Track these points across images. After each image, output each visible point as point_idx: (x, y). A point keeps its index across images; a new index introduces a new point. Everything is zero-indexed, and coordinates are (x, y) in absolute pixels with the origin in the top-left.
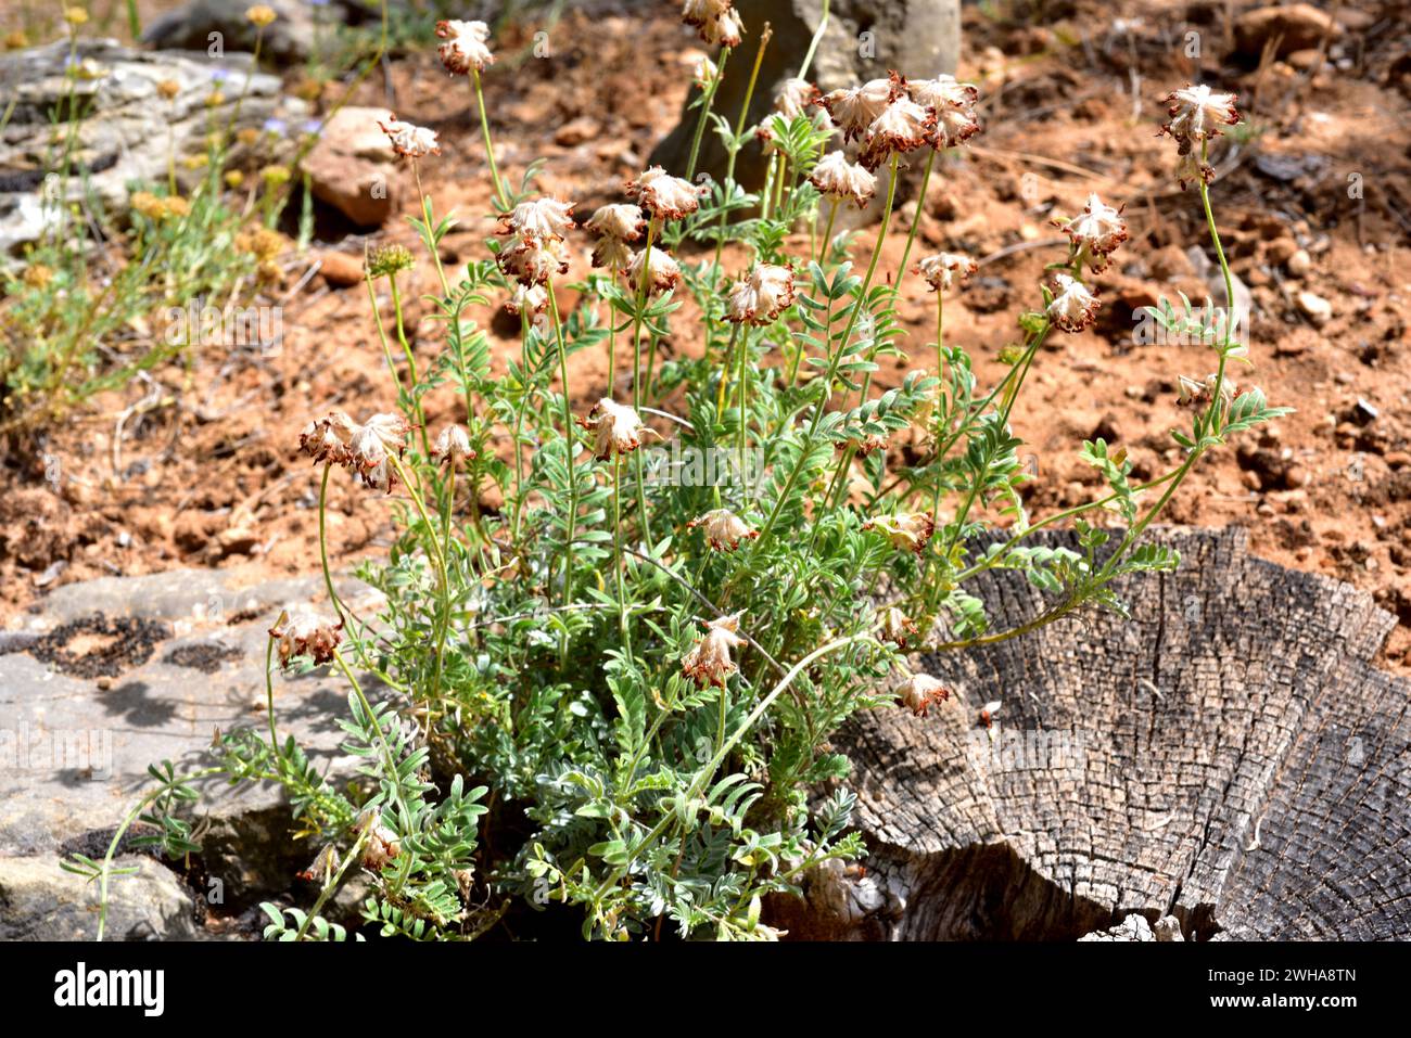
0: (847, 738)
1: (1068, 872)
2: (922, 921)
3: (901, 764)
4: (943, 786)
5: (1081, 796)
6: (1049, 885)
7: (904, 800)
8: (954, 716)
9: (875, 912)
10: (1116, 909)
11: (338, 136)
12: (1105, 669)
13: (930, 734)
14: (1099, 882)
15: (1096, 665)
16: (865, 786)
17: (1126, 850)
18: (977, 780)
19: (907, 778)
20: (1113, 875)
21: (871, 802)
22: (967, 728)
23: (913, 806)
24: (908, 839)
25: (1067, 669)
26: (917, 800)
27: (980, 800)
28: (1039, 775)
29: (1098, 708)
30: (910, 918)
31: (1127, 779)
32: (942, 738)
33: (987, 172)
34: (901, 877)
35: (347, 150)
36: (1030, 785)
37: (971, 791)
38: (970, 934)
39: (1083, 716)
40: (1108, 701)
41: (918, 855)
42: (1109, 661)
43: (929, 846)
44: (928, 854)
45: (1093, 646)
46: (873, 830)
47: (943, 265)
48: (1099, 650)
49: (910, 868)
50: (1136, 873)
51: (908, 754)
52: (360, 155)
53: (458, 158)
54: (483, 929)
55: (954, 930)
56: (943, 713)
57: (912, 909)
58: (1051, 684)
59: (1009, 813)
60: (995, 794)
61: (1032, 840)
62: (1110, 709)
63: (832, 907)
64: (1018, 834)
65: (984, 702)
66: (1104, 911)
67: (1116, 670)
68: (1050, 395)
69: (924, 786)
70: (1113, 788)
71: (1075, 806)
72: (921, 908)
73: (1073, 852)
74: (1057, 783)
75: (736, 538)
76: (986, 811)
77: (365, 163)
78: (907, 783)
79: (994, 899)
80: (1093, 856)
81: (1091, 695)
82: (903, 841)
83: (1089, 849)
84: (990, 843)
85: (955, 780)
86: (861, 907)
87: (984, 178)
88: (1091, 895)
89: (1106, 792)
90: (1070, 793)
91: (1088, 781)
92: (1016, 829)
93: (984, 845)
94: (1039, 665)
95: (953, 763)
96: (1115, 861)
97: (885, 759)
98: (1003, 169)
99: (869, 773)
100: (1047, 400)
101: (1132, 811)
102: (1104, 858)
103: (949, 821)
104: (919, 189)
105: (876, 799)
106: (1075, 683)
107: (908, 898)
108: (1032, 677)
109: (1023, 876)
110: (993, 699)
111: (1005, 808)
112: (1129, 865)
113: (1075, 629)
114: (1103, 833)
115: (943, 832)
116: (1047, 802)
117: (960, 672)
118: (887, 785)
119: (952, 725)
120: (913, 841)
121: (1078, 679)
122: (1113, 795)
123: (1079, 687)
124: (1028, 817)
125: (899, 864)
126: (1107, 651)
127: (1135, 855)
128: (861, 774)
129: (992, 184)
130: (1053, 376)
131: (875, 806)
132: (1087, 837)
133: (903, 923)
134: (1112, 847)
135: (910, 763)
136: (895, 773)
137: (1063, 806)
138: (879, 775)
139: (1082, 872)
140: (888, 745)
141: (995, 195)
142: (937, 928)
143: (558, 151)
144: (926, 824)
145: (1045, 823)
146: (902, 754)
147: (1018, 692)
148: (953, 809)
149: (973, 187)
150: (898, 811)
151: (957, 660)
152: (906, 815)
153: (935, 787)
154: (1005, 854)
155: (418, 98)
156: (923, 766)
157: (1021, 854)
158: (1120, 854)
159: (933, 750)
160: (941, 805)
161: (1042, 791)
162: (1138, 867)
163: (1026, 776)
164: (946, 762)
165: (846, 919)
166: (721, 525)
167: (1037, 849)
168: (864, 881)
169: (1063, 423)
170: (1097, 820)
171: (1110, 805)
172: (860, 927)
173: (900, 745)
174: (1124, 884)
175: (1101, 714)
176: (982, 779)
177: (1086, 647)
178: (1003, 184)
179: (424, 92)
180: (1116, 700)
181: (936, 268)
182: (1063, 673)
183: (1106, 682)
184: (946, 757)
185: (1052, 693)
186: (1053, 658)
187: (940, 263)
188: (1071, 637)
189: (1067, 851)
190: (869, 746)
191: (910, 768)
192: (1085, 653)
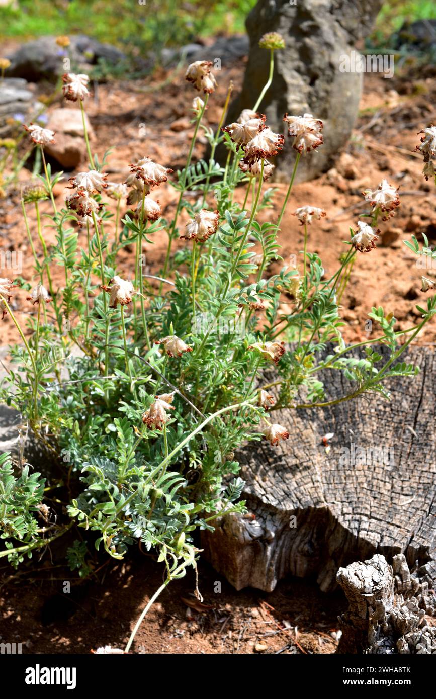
0: (253, 448)
1: (356, 525)
2: (283, 543)
3: (279, 463)
4: (298, 476)
5: (368, 485)
6: (346, 530)
7: (278, 482)
8: (309, 439)
9: (258, 538)
10: (379, 546)
11: (57, 123)
12: (389, 419)
13: (295, 448)
14: (371, 531)
15: (385, 417)
16: (259, 473)
17: (387, 515)
18: (316, 474)
19: (281, 470)
20: (379, 528)
21: (261, 482)
22: (314, 446)
23: (282, 485)
24: (277, 502)
25: (370, 418)
26: (285, 482)
27: (316, 484)
28: (348, 473)
29: (383, 439)
30: (277, 542)
31: (393, 478)
32: (301, 450)
33: (375, 155)
34: (272, 521)
35: (61, 130)
36: (343, 478)
37: (312, 479)
38: (308, 551)
39: (375, 443)
40: (389, 436)
41: (281, 511)
42: (392, 416)
43: (287, 506)
44: (286, 511)
45: (385, 407)
46: (260, 496)
47: (307, 212)
48: (388, 409)
49: (278, 517)
50: (391, 527)
51: (283, 458)
52: (67, 133)
53: (121, 135)
54: (58, 536)
55: (300, 549)
56: (303, 437)
57: (278, 537)
58: (360, 426)
59: (331, 492)
60: (325, 482)
61: (340, 507)
62: (389, 441)
63: (235, 535)
64: (333, 503)
65: (326, 433)
66: (373, 547)
67: (395, 420)
68: (389, 272)
69: (289, 475)
70: (385, 482)
71: (365, 490)
72: (283, 537)
73: (361, 514)
74: (357, 478)
75: (180, 351)
76: (319, 490)
77: (69, 137)
78: (280, 473)
79: (321, 534)
80: (370, 517)
81: (380, 433)
82: (274, 504)
83: (368, 513)
84: (318, 507)
85: (305, 473)
86: (251, 535)
87: (373, 158)
88: (366, 538)
89: (382, 484)
90: (362, 483)
91: (373, 478)
92: (333, 500)
93: (315, 508)
94: (356, 416)
95: (305, 464)
96: (381, 520)
97: (271, 460)
98: (383, 154)
99: (262, 467)
100: (388, 274)
101: (393, 495)
102: (376, 519)
103: (299, 494)
104: (337, 163)
105: (264, 480)
106: (373, 426)
107: (276, 532)
108: (352, 422)
109: (334, 524)
110: (330, 432)
111: (329, 489)
112: (388, 523)
113: (377, 397)
114: (377, 505)
115: (295, 500)
116: (350, 487)
117: (315, 417)
118: (270, 473)
119: (307, 444)
120: (279, 503)
121: (375, 424)
122: (385, 485)
123: (375, 428)
124: (340, 495)
125: (272, 515)
126: (392, 410)
127: (392, 518)
128: (258, 466)
129: (376, 161)
130: (393, 262)
131: (263, 484)
132: (368, 507)
133: (273, 544)
134: (380, 513)
135: (283, 462)
136: (275, 468)
137: (358, 490)
138: (267, 468)
139: (364, 525)
140: (274, 452)
141: (378, 167)
142: (291, 547)
143: (171, 134)
144: (287, 495)
145: (348, 498)
146: (280, 458)
147: (343, 429)
148: (302, 488)
149: (367, 163)
150: (274, 488)
151: (315, 410)
152: (277, 490)
153: (294, 476)
154: (326, 513)
155: (109, 104)
156: (290, 465)
157: (334, 513)
158: (384, 517)
159: (296, 457)
160: (296, 485)
161: (349, 482)
162: (393, 524)
163: (342, 473)
164: (301, 464)
165: (242, 541)
166: (172, 344)
167: (342, 511)
168: (254, 522)
169: (393, 287)
170: (375, 498)
171: (383, 491)
172: (251, 545)
173: (279, 453)
174: (384, 533)
175: (384, 443)
176: (319, 473)
177: (381, 407)
178: (382, 162)
179: (113, 101)
180: (393, 436)
181: (303, 213)
182: (367, 420)
183: (389, 426)
184: (302, 460)
185: (361, 430)
186: (363, 412)
187: (306, 211)
188: (374, 402)
189: (357, 514)
190: (264, 453)
191: (283, 466)
192: (380, 411)
